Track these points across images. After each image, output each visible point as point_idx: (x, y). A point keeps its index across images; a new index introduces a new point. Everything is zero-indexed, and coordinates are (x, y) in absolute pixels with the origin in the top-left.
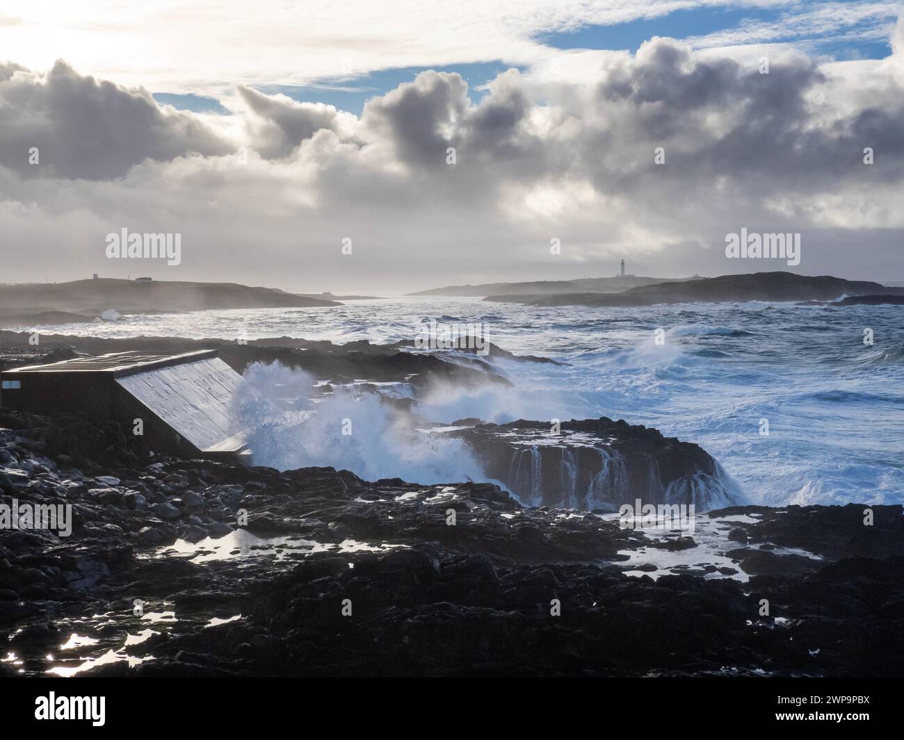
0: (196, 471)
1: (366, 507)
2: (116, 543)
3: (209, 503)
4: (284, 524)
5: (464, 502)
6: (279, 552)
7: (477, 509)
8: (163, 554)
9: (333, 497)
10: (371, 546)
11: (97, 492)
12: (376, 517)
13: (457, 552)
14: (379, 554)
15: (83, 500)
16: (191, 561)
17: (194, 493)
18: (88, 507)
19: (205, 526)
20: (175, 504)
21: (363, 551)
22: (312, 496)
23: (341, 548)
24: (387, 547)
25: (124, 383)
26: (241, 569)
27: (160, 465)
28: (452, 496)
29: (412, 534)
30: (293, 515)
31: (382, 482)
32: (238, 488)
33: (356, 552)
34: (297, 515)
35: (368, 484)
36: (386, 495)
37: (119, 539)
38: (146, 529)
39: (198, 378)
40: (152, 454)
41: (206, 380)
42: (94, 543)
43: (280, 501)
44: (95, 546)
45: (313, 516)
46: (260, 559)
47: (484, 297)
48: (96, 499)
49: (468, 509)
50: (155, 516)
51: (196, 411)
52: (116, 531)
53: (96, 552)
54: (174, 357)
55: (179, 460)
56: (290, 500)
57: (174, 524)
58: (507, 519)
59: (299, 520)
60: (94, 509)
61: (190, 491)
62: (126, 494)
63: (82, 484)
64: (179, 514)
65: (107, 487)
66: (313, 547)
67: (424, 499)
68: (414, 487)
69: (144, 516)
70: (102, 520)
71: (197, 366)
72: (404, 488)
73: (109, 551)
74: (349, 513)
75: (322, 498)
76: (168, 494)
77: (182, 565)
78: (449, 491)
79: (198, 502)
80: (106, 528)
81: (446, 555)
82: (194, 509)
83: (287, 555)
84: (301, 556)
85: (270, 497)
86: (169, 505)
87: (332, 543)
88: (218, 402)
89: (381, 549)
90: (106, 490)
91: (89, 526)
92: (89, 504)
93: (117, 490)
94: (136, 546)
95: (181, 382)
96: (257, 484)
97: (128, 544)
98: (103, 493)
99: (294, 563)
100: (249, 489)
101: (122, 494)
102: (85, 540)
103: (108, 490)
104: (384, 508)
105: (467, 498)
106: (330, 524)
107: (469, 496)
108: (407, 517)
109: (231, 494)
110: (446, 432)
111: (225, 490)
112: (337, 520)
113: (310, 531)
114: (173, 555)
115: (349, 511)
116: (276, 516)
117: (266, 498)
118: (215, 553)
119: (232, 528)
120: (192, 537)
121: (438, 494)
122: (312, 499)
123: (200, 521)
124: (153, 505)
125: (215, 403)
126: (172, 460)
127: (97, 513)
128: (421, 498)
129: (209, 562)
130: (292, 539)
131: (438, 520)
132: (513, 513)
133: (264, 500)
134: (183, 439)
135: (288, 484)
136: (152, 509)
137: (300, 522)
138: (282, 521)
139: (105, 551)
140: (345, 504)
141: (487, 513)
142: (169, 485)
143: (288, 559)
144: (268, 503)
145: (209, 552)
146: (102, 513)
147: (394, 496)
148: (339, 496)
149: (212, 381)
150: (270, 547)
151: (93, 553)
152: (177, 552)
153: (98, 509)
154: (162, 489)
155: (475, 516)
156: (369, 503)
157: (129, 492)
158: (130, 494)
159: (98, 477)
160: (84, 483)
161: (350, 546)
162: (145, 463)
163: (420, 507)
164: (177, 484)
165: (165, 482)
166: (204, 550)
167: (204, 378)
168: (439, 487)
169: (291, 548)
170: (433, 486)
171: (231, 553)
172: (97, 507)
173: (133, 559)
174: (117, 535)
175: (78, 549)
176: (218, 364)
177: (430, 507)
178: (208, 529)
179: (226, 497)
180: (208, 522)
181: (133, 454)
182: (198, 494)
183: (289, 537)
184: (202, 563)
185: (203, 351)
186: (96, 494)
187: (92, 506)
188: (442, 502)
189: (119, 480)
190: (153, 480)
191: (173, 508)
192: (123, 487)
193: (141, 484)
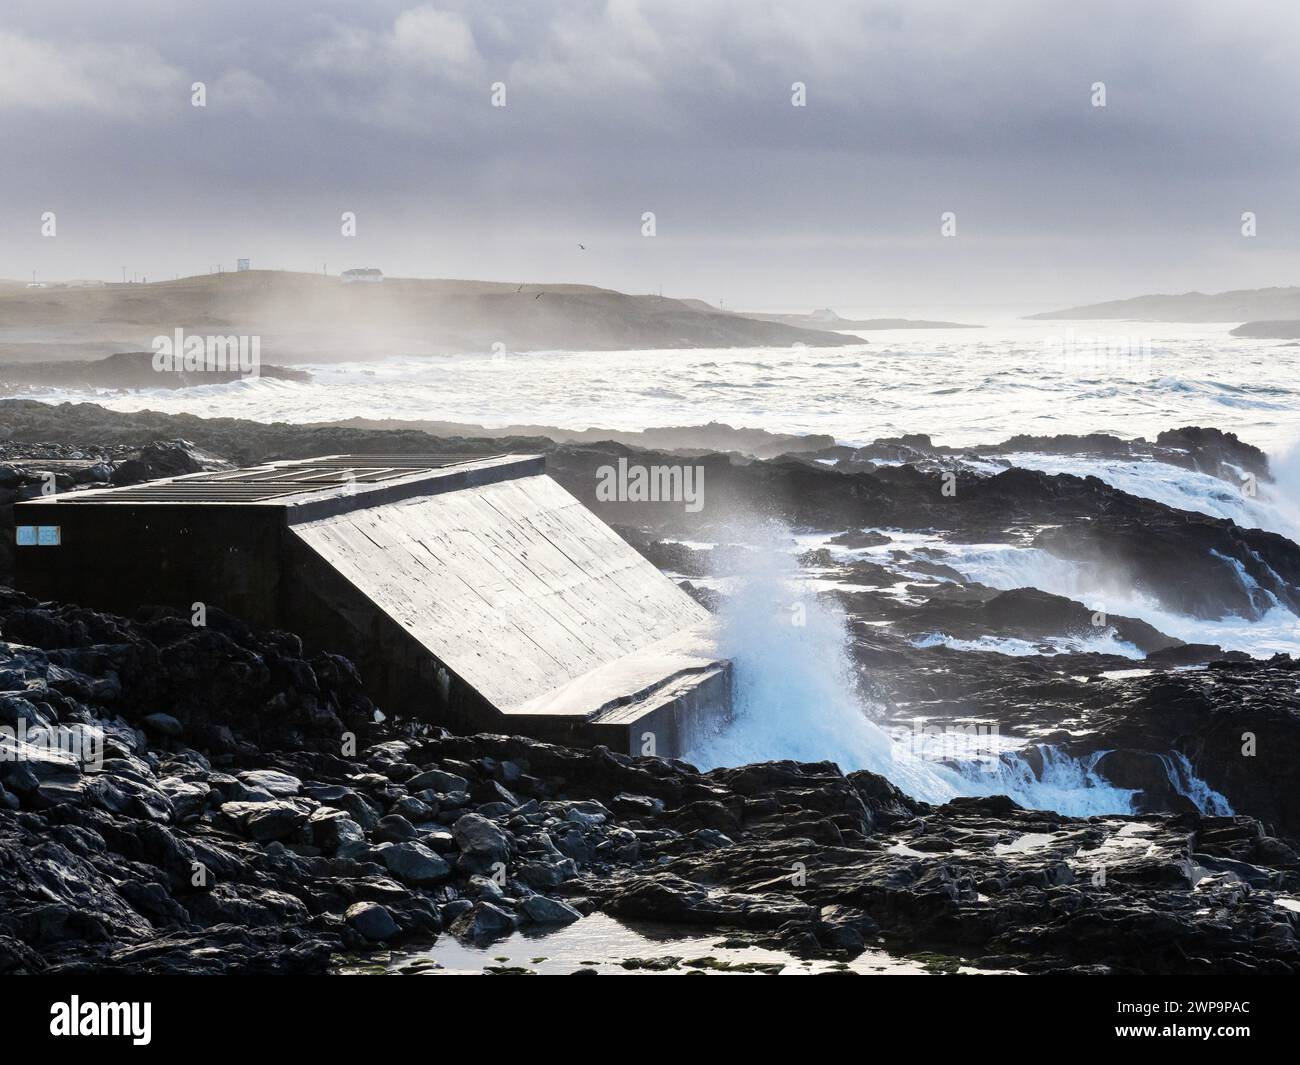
0: (487, 762)
1: (919, 869)
2: (289, 939)
3: (520, 845)
4: (709, 906)
5: (1177, 863)
7: (1209, 884)
9: (837, 842)
11: (244, 809)
12: (946, 895)
15: (209, 829)
17: (482, 819)
18: (222, 847)
19: (511, 905)
20: (435, 845)
22: (776, 837)
23: (855, 974)
25: (309, 533)
27: (399, 745)
28: (1145, 848)
29: (1038, 944)
30: (731, 883)
31: (962, 806)
32: (594, 810)
34: (739, 884)
35: (924, 808)
36: (971, 840)
37: (297, 932)
38: (361, 907)
39: (495, 526)
40: (379, 716)
41: (518, 535)
42: (236, 937)
43: (700, 846)
44: (239, 945)
45: (781, 887)
47: (1236, 326)
48: (240, 828)
49: (1188, 885)
50: (385, 874)
51: (488, 611)
52: (291, 909)
53: (241, 961)
54: (435, 473)
55: (445, 735)
56: (728, 846)
57: (433, 896)
58: (1290, 914)
59: (745, 897)
60: (234, 850)
61: (472, 815)
62: (315, 816)
63: (208, 789)
64: (446, 871)
65: (269, 799)
67: (1069, 852)
68: (1045, 821)
69: (359, 873)
70: (257, 881)
71: (491, 492)
72: (1017, 823)
73: (272, 961)
74: (875, 883)
75: (807, 842)
76: (419, 819)
78: (1138, 835)
79: (490, 842)
80: (264, 902)
82: (484, 859)
85: (674, 835)
86: (420, 848)
87: (830, 959)
88: (544, 589)
90: (265, 805)
91: (224, 894)
92: (225, 838)
93: (293, 807)
94: (338, 950)
95: (454, 536)
96: (640, 800)
97: (320, 943)
98: (258, 812)
100: (620, 813)
101: (305, 818)
102: (215, 929)
103: (273, 805)
104: (964, 873)
105: (1185, 853)
106: (825, 911)
107: (1188, 849)
108: (1025, 898)
109: (575, 826)
110: (1132, 679)
111: (557, 813)
112: (844, 901)
113: (775, 928)
115: (876, 877)
116: (687, 883)
117: (663, 838)
119: (577, 913)
120: (477, 931)
121: (1109, 842)
122: (782, 843)
123: (498, 890)
124: (382, 846)
125: (532, 587)
126: (430, 735)
127: (242, 862)
128: (1061, 852)
130: (728, 945)
131: (1108, 908)
133: (658, 843)
134: (457, 681)
135: (719, 804)
136: (379, 857)
137: (748, 902)
138: (703, 897)
139: (260, 960)
140: (866, 859)
141: (1236, 894)
142: (421, 797)
144: (669, 849)
146: (257, 864)
147: (991, 842)
148: (850, 839)
149: (531, 534)
151: (235, 965)
153: (245, 853)
154: (403, 808)
155: (1205, 903)
156: (927, 859)
157: (323, 813)
158: (325, 817)
159: (245, 773)
160: (212, 785)
163: (1059, 873)
164: (440, 795)
165: (412, 789)
167: (510, 527)
170: (1093, 820)
172: (243, 846)
174: (292, 920)
175: (198, 951)
176: (544, 490)
177: (1088, 875)
178: (516, 911)
179: (564, 833)
180: (516, 894)
181: (334, 715)
182: (491, 822)
183: (722, 939)
185: (511, 459)
186: (241, 813)
187: (231, 844)
188: (1119, 863)
189: (298, 782)
190: (382, 784)
191: (429, 854)
192: (308, 799)
193: (351, 792)
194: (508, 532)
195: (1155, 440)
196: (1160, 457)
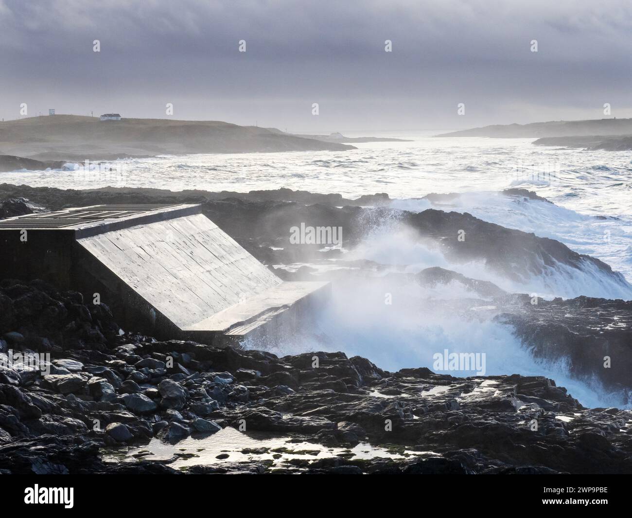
0: (174, 354)
1: (385, 403)
2: (79, 441)
3: (191, 394)
4: (283, 423)
5: (509, 399)
6: (276, 457)
7: (524, 409)
8: (135, 456)
9: (345, 390)
10: (392, 452)
11: (55, 378)
12: (398, 416)
13: (499, 462)
14: (402, 463)
15: (38, 388)
16: (170, 465)
17: (172, 382)
18: (45, 397)
19: (187, 423)
20: (149, 395)
21: (381, 459)
22: (316, 389)
23: (354, 455)
24: (412, 454)
25: (86, 243)
27: (131, 346)
28: (493, 392)
29: (443, 439)
30: (294, 412)
31: (405, 372)
32: (227, 377)
33: (372, 460)
34: (298, 412)
35: (387, 374)
36: (410, 389)
37: (82, 438)
38: (114, 425)
39: (177, 239)
40: (121, 332)
41: (189, 243)
42: (52, 440)
43: (279, 394)
44: (54, 445)
45: (319, 413)
46: (253, 466)
47: (536, 139)
48: (53, 387)
49: (514, 409)
50: (125, 409)
51: (174, 280)
52: (79, 427)
53: (55, 452)
54: (148, 213)
55: (154, 341)
56: (292, 393)
57: (148, 419)
58: (563, 423)
59: (301, 418)
60: (51, 398)
61: (167, 380)
62: (91, 381)
64: (155, 407)
65: (68, 373)
66: (319, 452)
67: (457, 395)
68: (445, 380)
69: (112, 409)
70: (62, 413)
71: (175, 223)
72: (432, 381)
73: (70, 452)
74: (364, 410)
75: (330, 391)
76: (141, 382)
77: (159, 470)
78: (490, 386)
79: (176, 393)
80: (66, 423)
81: (486, 466)
82: (172, 402)
83: (287, 461)
84: (304, 463)
85: (265, 388)
86: (142, 396)
87: (342, 447)
88: (202, 270)
89: (403, 457)
90: (66, 376)
91: (46, 420)
92: (46, 393)
93: (80, 377)
94: (102, 446)
95: (157, 244)
96: (249, 372)
97: (93, 443)
98: (62, 380)
99: (295, 471)
100: (240, 378)
101: (86, 382)
102: (42, 437)
103: (69, 376)
104: (407, 405)
105: (513, 394)
106: (339, 424)
107: (514, 392)
108: (436, 417)
109: (217, 385)
110: (486, 311)
111: (209, 378)
112: (349, 419)
113: (316, 433)
115: (364, 408)
116: (273, 412)
117: (261, 390)
119: (219, 427)
120: (170, 436)
122: (318, 392)
123: (180, 416)
124: (123, 395)
125: (196, 268)
126: (146, 341)
127: (55, 404)
128: (453, 394)
129: (191, 468)
131: (476, 421)
132: (571, 415)
133: (258, 392)
134: (160, 315)
135: (288, 373)
136: (122, 401)
137: (302, 421)
138: (280, 418)
139: (64, 452)
140: (359, 399)
141: (538, 414)
142: (142, 372)
143: (288, 467)
144: (263, 395)
145: (191, 456)
146: (62, 405)
147: (420, 390)
148: (352, 389)
149: (195, 243)
150: (265, 450)
151: (52, 454)
152: (152, 454)
153: (56, 399)
154: (134, 377)
155: (523, 418)
156: (389, 399)
157: (94, 380)
158: (95, 381)
159: (56, 361)
161: (363, 452)
162: (112, 343)
163: (452, 405)
164: (152, 370)
165: (138, 367)
166: (185, 452)
167: (185, 240)
168: (477, 380)
169: (291, 452)
170: (468, 379)
172: (55, 396)
173: (99, 462)
174: (79, 432)
175: (33, 448)
176: (201, 222)
177: (465, 405)
178: (189, 426)
179: (212, 388)
180: (189, 418)
181: (99, 332)
182: (177, 383)
183: (290, 439)
184: (183, 468)
185: (184, 206)
186: (54, 380)
187: (49, 395)
188: (481, 399)
189: (82, 365)
190: (123, 365)
191: (146, 399)
192: (87, 373)
193: (108, 369)
194: (184, 242)
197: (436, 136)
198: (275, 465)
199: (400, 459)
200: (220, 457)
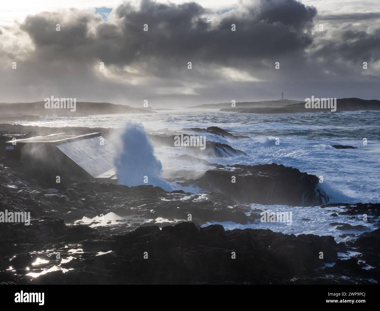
0: (92, 186)
1: (167, 203)
2: (57, 218)
3: (98, 201)
5: (211, 201)
6: (129, 223)
7: (217, 204)
8: (77, 223)
9: (153, 199)
10: (170, 220)
11: (48, 195)
12: (172, 207)
15: (42, 199)
16: (89, 226)
20: (82, 201)
21: (166, 223)
23: (156, 221)
24: (177, 221)
25: (59, 147)
26: (112, 230)
27: (76, 184)
28: (206, 198)
30: (135, 206)
31: (175, 192)
32: (110, 194)
33: (163, 223)
35: (168, 192)
36: (176, 198)
38: (70, 212)
39: (92, 145)
40: (72, 179)
42: (47, 218)
43: (129, 200)
44: (47, 220)
45: (143, 207)
46: (120, 226)
47: (220, 109)
48: (48, 199)
49: (213, 204)
50: (73, 206)
51: (91, 160)
52: (57, 213)
53: (48, 222)
54: (82, 136)
55: (84, 182)
56: (134, 200)
57: (82, 210)
58: (230, 208)
60: (47, 203)
61: (89, 195)
63: (41, 192)
64: (84, 205)
65: (52, 194)
67: (193, 199)
68: (189, 194)
69: (69, 206)
70: (50, 208)
71: (92, 139)
72: (184, 194)
73: (53, 222)
75: (148, 199)
76: (79, 196)
77: (86, 227)
79: (92, 200)
80: (52, 212)
82: (91, 203)
84: (139, 224)
86: (80, 201)
88: (101, 156)
89: (174, 222)
91: (45, 211)
93: (57, 195)
94: (65, 220)
95: (85, 147)
96: (118, 192)
97: (62, 219)
98: (50, 196)
99: (135, 227)
100: (115, 195)
101: (59, 197)
102: (43, 217)
104: (175, 203)
105: (212, 199)
106: (151, 211)
108: (186, 207)
109: (107, 197)
111: (105, 195)
112: (154, 209)
113: (142, 214)
114: (82, 224)
115: (160, 205)
116: (127, 206)
117: (123, 199)
118: (100, 223)
119: (108, 212)
120: (90, 216)
121: (199, 197)
122: (143, 199)
123: (93, 208)
124: (73, 201)
125: (99, 156)
126: (81, 182)
127: (48, 205)
129: (97, 227)
131: (199, 209)
132: (233, 206)
134: (86, 172)
135: (132, 193)
136: (72, 203)
137: (138, 209)
138: (130, 209)
140: (158, 201)
141: (221, 206)
142: (80, 193)
143: (133, 226)
144: (124, 201)
145: (97, 223)
146: (50, 205)
147: (180, 198)
148: (155, 198)
149: (99, 146)
151: (46, 223)
152: (83, 222)
154: (77, 195)
155: (216, 207)
156: (169, 201)
157: (62, 196)
158: (62, 197)
159: (48, 189)
160: (42, 191)
161: (160, 220)
162: (69, 183)
163: (191, 203)
164: (83, 192)
165: (78, 191)
166: (95, 221)
168: (200, 194)
170: (197, 194)
171: (107, 223)
172: (48, 202)
173: (64, 226)
174: (57, 215)
175: (40, 221)
176: (101, 139)
177: (196, 203)
178: (97, 212)
179: (105, 198)
180: (97, 209)
182: (92, 197)
183: (133, 216)
184: (95, 227)
185: (95, 133)
186: (47, 196)
187: (45, 202)
188: (201, 201)
189: (57, 190)
190: (73, 191)
191: (81, 203)
192: (59, 194)
193: (67, 192)
194: (95, 146)
195: (206, 129)
196: (208, 132)
197: (185, 108)
198: (128, 225)
199: (173, 223)
200: (108, 223)
